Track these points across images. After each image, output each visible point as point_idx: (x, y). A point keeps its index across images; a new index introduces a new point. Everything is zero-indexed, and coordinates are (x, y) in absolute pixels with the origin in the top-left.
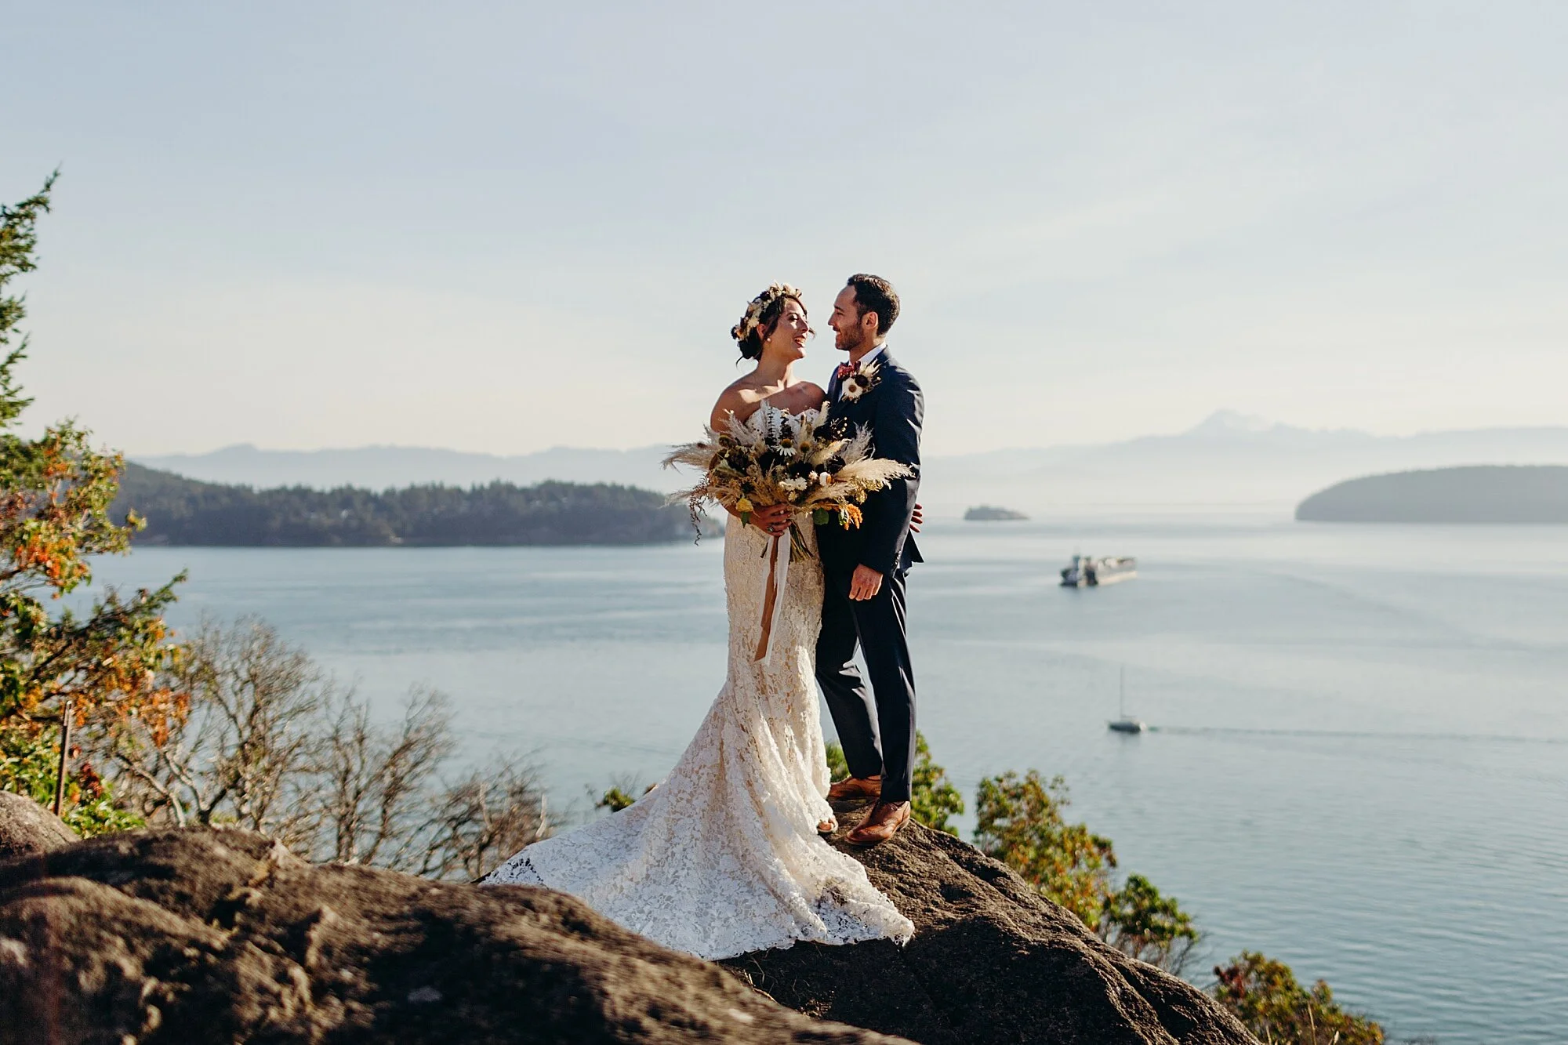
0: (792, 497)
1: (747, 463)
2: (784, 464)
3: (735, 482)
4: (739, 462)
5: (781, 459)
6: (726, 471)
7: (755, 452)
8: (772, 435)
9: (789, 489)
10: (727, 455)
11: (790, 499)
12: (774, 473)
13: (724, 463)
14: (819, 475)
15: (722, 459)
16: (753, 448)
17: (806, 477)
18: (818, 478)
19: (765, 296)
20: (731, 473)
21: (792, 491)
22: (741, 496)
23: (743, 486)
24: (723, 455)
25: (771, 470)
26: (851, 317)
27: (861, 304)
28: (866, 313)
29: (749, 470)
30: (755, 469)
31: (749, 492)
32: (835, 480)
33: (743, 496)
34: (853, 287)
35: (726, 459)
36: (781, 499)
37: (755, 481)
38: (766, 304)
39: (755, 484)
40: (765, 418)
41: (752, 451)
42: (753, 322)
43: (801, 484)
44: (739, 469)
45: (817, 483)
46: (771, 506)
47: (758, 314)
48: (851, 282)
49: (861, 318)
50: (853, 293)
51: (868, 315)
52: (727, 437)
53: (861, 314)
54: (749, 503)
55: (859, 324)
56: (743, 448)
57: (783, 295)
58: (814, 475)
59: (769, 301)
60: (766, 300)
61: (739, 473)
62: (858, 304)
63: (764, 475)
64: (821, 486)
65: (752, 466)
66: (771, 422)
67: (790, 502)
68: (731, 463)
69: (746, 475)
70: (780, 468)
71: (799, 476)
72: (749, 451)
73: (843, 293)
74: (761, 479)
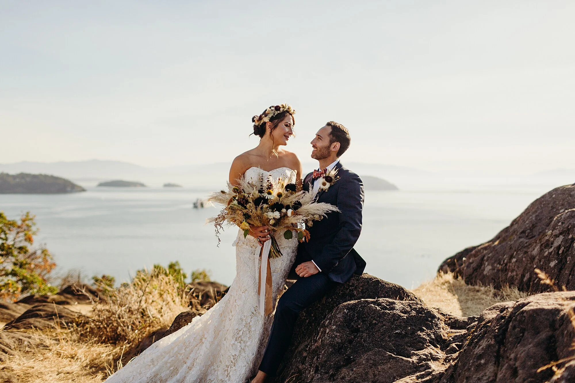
0: (272, 222)
1: (247, 202)
2: (267, 204)
3: (240, 212)
4: (243, 202)
5: (266, 201)
6: (235, 207)
7: (252, 196)
8: (263, 188)
9: (270, 218)
10: (237, 198)
11: (270, 223)
12: (262, 208)
13: (235, 202)
14: (287, 210)
15: (234, 200)
16: (251, 194)
17: (279, 210)
18: (287, 212)
19: (277, 108)
20: (238, 208)
21: (272, 219)
22: (243, 220)
23: (244, 215)
24: (235, 198)
25: (260, 206)
26: (325, 142)
27: (333, 136)
28: (334, 142)
29: (248, 206)
30: (251, 205)
31: (248, 218)
32: (295, 214)
33: (244, 221)
34: (330, 127)
35: (236, 200)
36: (265, 222)
37: (251, 212)
38: (276, 113)
39: (251, 214)
40: (260, 179)
41: (251, 196)
42: (266, 119)
43: (277, 215)
44: (243, 205)
45: (286, 215)
46: (260, 227)
47: (270, 116)
48: (329, 124)
49: (331, 144)
50: (330, 129)
51: (335, 143)
52: (237, 188)
53: (331, 142)
54: (247, 225)
55: (329, 147)
56: (246, 195)
57: (286, 111)
58: (284, 210)
59: (279, 112)
60: (277, 111)
61: (243, 208)
62: (331, 136)
63: (256, 208)
64: (288, 217)
65: (250, 204)
66: (262, 181)
67: (271, 225)
68: (239, 203)
69: (246, 208)
70: (265, 206)
71: (276, 211)
72: (249, 196)
73: (323, 129)
74: (254, 211)
